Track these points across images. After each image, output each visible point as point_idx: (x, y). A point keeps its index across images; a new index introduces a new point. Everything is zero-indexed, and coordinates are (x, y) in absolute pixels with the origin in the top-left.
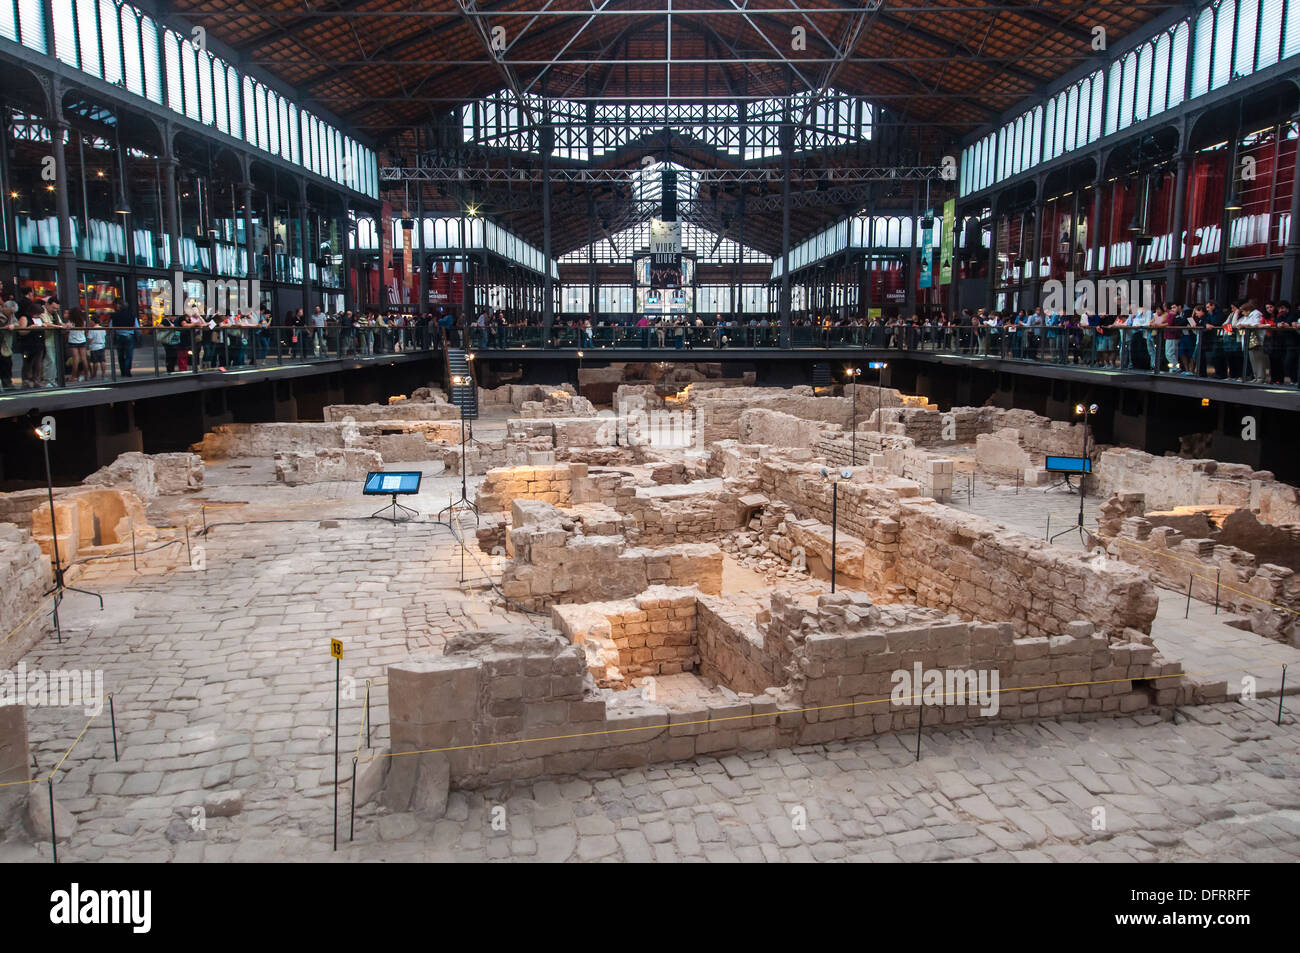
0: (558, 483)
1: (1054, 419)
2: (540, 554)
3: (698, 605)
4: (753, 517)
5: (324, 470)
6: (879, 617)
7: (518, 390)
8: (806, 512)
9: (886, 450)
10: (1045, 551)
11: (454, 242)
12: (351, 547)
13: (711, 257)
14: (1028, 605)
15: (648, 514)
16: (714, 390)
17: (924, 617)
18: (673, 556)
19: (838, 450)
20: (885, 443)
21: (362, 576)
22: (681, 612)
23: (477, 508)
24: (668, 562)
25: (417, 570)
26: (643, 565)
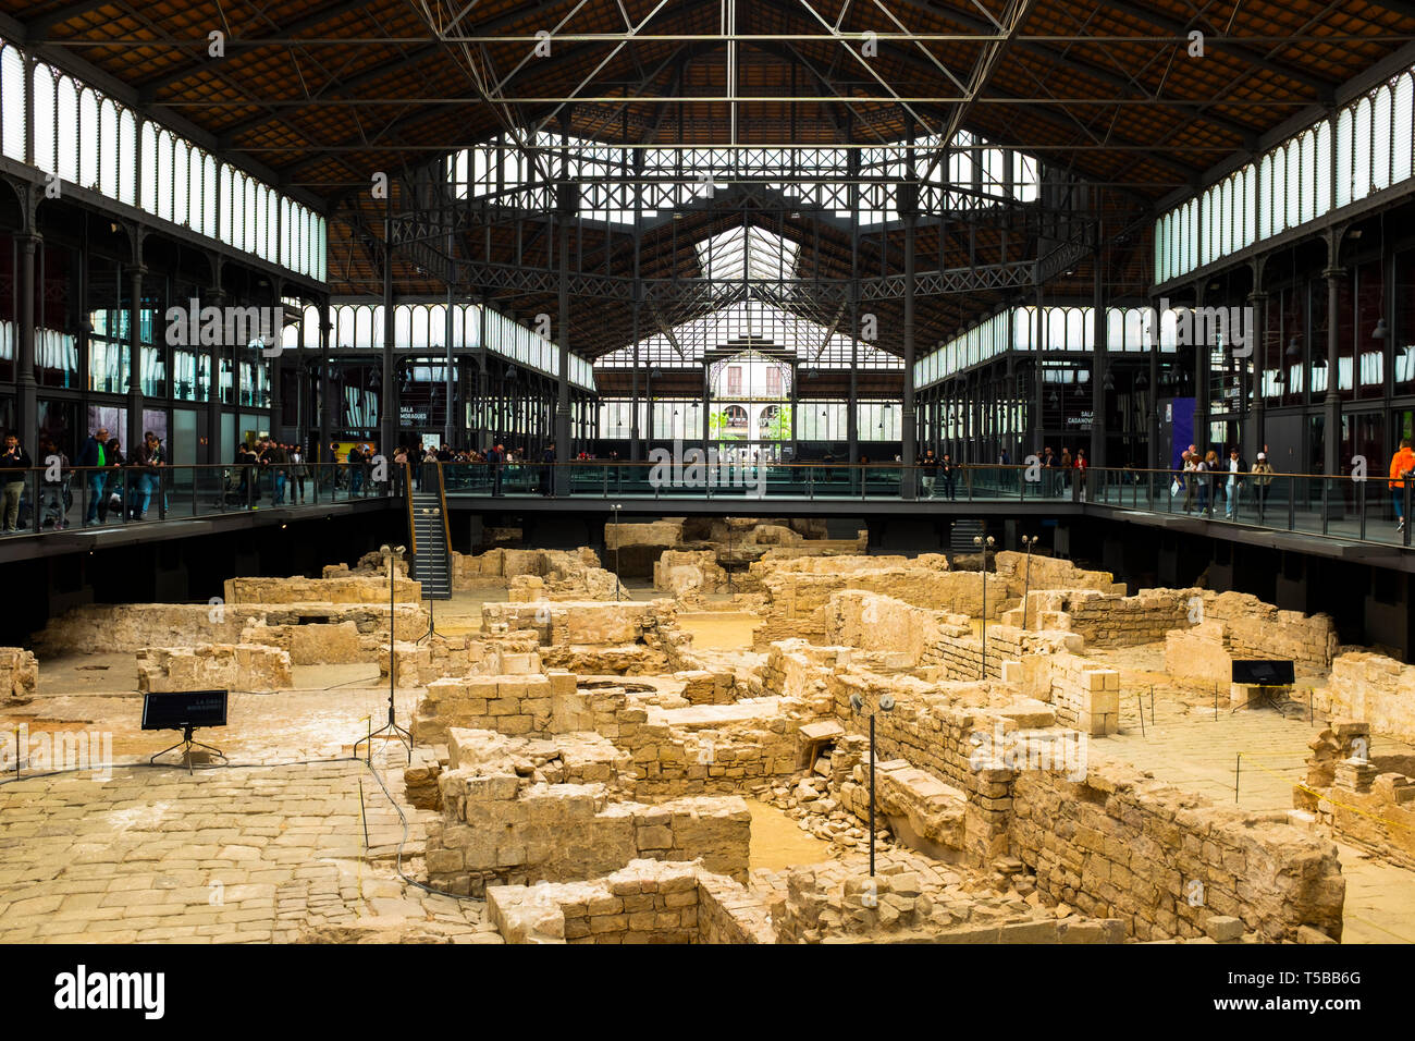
0: (530, 703)
1: (1282, 607)
2: (479, 810)
3: (698, 889)
4: (820, 755)
5: (206, 675)
6: (928, 912)
7: (514, 556)
8: (893, 748)
9: (1027, 655)
10: (1197, 811)
11: (439, 339)
12: (220, 792)
13: (817, 360)
14: (1177, 892)
15: (666, 751)
16: (801, 560)
17: (995, 912)
18: (678, 816)
19: (962, 653)
20: (1025, 645)
21: (228, 835)
22: (674, 900)
23: (413, 738)
24: (668, 825)
25: (308, 830)
26: (631, 829)
